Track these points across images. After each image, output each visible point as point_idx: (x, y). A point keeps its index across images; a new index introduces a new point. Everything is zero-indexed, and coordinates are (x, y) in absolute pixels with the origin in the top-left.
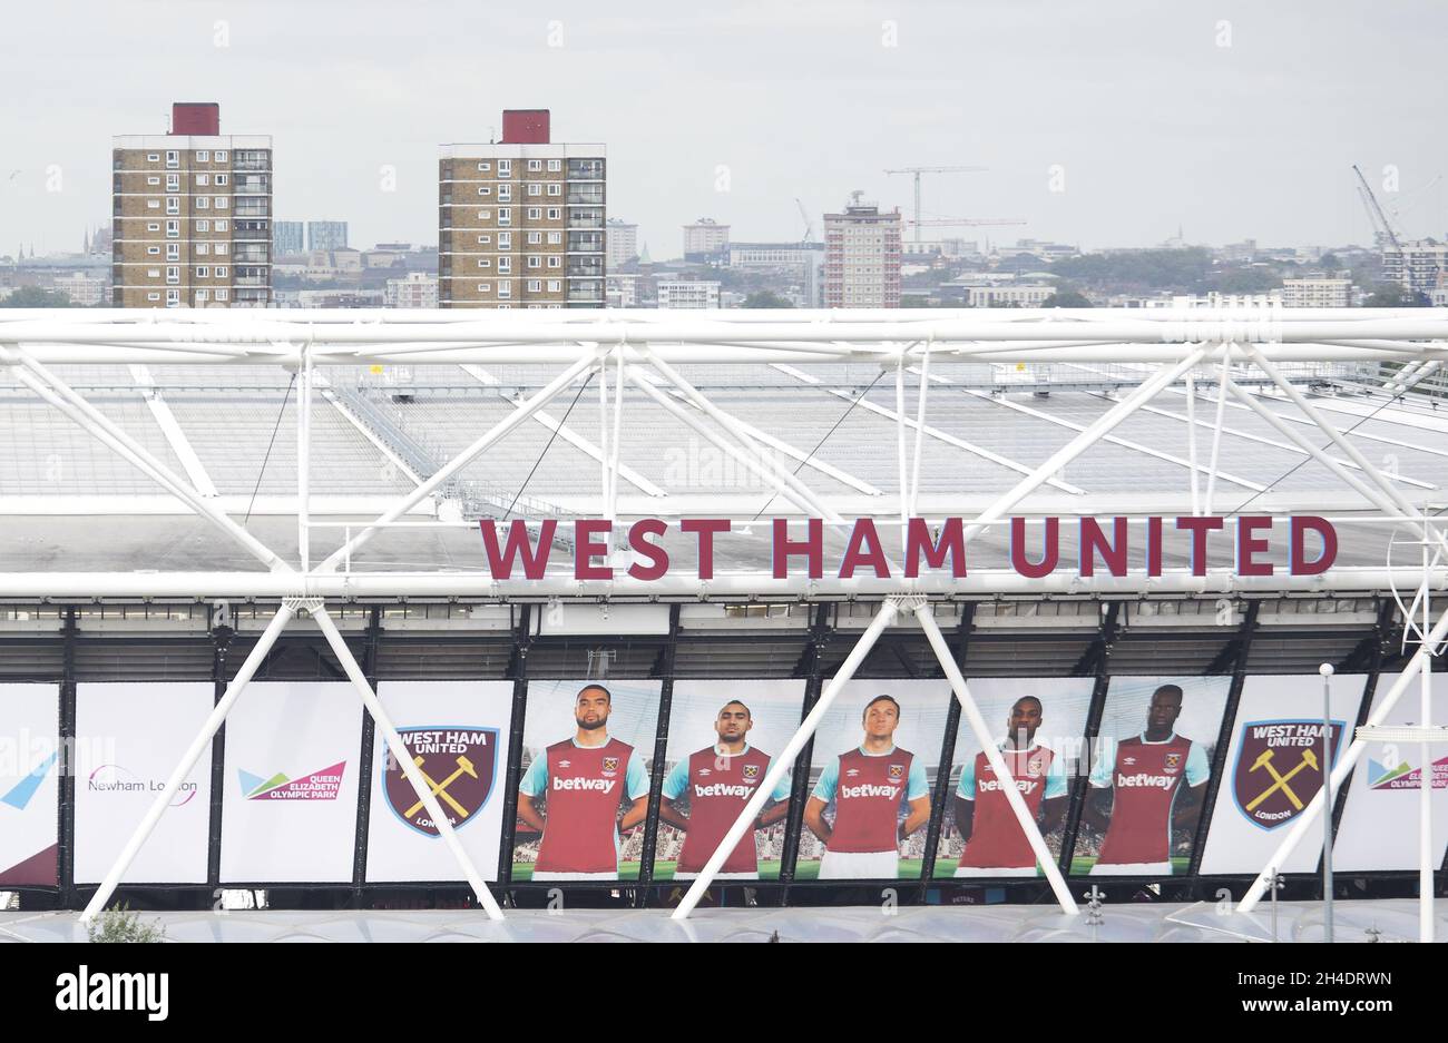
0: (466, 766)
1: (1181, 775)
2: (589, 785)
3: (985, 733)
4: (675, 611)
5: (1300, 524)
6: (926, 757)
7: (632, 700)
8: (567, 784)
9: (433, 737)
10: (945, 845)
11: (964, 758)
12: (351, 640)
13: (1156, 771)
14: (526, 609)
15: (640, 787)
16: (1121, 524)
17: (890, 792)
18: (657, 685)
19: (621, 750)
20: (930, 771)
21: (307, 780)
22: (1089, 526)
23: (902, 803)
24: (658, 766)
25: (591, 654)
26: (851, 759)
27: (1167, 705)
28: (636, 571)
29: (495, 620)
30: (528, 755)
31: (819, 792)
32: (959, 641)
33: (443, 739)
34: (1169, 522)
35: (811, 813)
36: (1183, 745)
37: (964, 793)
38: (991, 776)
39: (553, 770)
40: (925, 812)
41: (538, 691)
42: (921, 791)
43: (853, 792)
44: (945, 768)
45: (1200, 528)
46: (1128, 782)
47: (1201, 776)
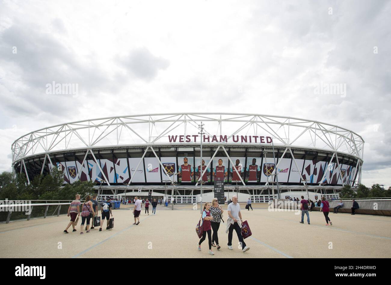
0: (172, 168)
1: (257, 170)
2: (186, 170)
3: (233, 164)
4: (194, 148)
5: (267, 138)
6: (226, 167)
7: (190, 159)
8: (184, 170)
10: (230, 178)
11: (231, 167)
12: (156, 152)
13: (254, 169)
14: (176, 148)
15: (193, 171)
16: (246, 137)
17: (222, 171)
18: (193, 157)
19: (190, 166)
21: (154, 170)
22: (242, 137)
23: (224, 173)
24: (194, 168)
25: (185, 154)
26: (217, 167)
27: (254, 161)
28: (187, 141)
29: (173, 149)
31: (214, 171)
32: (229, 152)
33: (169, 165)
34: (252, 136)
35: (213, 174)
36: (257, 166)
37: (231, 172)
38: (234, 170)
39: (182, 168)
40: (227, 174)
41: (179, 158)
42: (226, 171)
43: (218, 171)
44: (229, 168)
45: (256, 137)
46: (251, 170)
47: (259, 170)
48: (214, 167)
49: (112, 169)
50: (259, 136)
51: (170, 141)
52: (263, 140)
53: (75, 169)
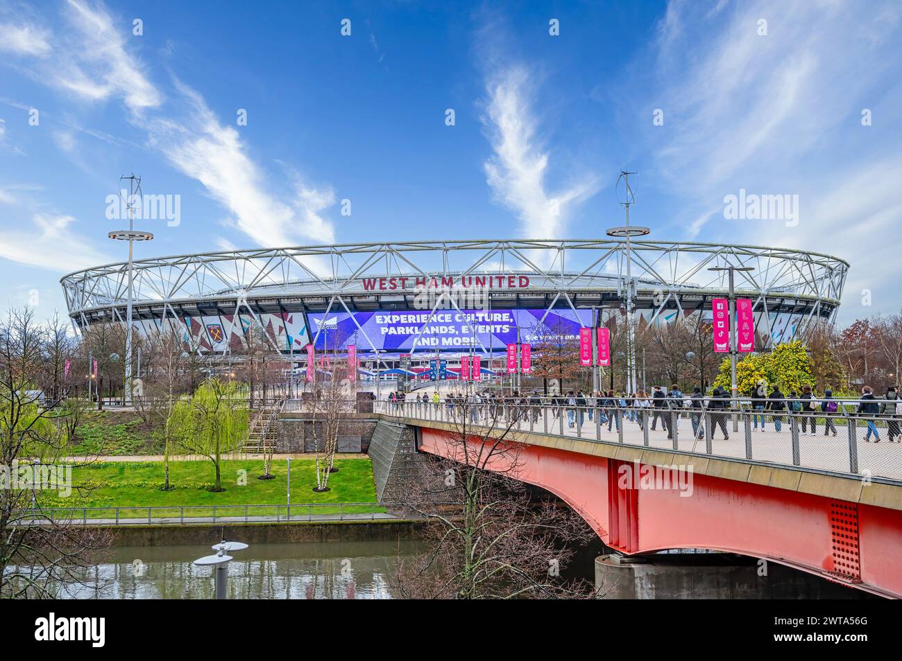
5: (521, 278)
14: (377, 296)
22: (477, 279)
28: (391, 288)
29: (372, 299)
45: (500, 278)
49: (281, 329)
50: (507, 276)
51: (366, 288)
52: (513, 282)
53: (219, 329)
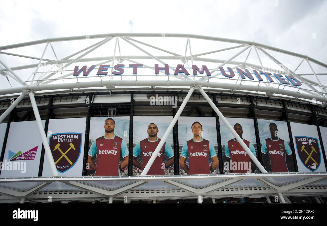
0: (72, 146)
1: (285, 151)
2: (109, 152)
4: (132, 95)
8: (103, 152)
9: (63, 136)
11: (224, 143)
14: (91, 95)
15: (126, 153)
16: (247, 71)
17: (205, 154)
18: (128, 118)
19: (118, 140)
20: (215, 147)
21: (26, 153)
23: (209, 158)
24: (131, 145)
25: (109, 109)
26: (190, 143)
30: (91, 142)
31: (183, 155)
33: (66, 137)
35: (181, 162)
37: (227, 155)
39: (98, 147)
40: (217, 162)
42: (214, 154)
43: (193, 155)
44: (219, 146)
46: (272, 152)
47: (290, 153)
48: (183, 143)
